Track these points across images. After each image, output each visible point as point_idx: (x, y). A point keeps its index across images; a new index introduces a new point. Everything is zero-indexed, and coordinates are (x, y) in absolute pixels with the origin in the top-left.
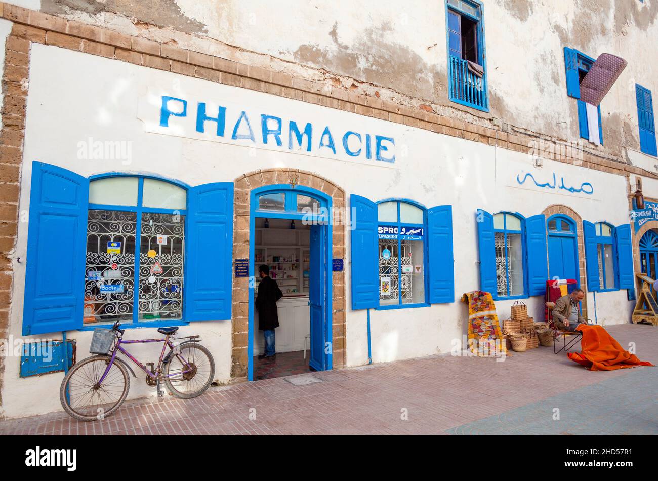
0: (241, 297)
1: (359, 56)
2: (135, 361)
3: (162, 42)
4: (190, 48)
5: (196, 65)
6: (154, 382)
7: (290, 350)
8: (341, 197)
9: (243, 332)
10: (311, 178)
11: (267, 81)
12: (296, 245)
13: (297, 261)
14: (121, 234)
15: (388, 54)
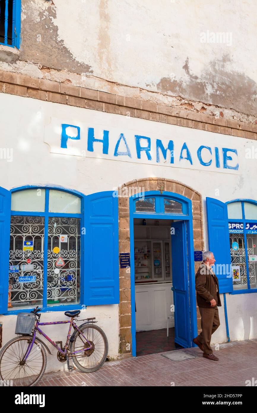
0: (125, 284)
1: (207, 84)
2: (49, 340)
3: (60, 82)
4: (81, 86)
5: (86, 99)
6: (63, 358)
7: (153, 329)
8: (198, 200)
9: (127, 314)
10: (174, 185)
11: (138, 108)
12: (147, 238)
13: (148, 251)
14: (30, 235)
15: (228, 81)
